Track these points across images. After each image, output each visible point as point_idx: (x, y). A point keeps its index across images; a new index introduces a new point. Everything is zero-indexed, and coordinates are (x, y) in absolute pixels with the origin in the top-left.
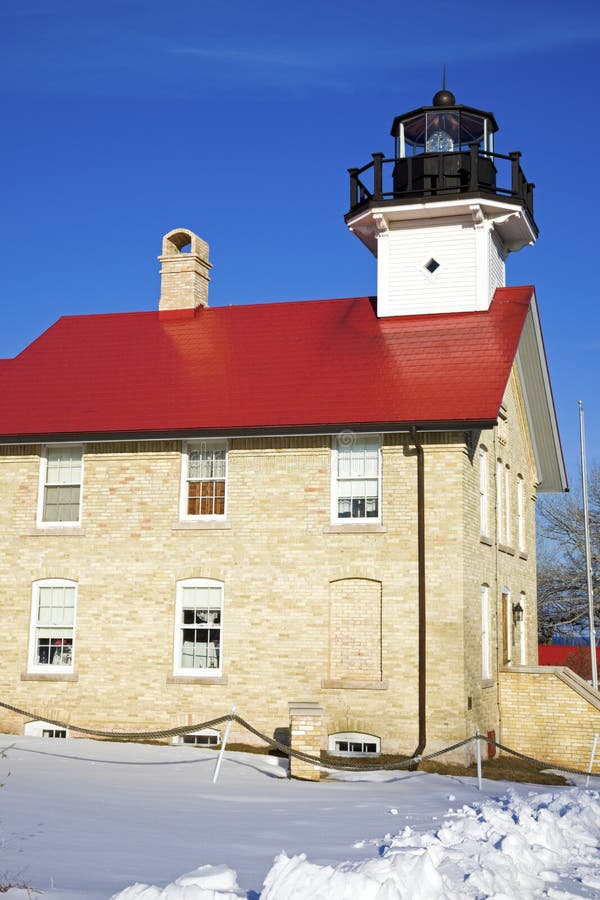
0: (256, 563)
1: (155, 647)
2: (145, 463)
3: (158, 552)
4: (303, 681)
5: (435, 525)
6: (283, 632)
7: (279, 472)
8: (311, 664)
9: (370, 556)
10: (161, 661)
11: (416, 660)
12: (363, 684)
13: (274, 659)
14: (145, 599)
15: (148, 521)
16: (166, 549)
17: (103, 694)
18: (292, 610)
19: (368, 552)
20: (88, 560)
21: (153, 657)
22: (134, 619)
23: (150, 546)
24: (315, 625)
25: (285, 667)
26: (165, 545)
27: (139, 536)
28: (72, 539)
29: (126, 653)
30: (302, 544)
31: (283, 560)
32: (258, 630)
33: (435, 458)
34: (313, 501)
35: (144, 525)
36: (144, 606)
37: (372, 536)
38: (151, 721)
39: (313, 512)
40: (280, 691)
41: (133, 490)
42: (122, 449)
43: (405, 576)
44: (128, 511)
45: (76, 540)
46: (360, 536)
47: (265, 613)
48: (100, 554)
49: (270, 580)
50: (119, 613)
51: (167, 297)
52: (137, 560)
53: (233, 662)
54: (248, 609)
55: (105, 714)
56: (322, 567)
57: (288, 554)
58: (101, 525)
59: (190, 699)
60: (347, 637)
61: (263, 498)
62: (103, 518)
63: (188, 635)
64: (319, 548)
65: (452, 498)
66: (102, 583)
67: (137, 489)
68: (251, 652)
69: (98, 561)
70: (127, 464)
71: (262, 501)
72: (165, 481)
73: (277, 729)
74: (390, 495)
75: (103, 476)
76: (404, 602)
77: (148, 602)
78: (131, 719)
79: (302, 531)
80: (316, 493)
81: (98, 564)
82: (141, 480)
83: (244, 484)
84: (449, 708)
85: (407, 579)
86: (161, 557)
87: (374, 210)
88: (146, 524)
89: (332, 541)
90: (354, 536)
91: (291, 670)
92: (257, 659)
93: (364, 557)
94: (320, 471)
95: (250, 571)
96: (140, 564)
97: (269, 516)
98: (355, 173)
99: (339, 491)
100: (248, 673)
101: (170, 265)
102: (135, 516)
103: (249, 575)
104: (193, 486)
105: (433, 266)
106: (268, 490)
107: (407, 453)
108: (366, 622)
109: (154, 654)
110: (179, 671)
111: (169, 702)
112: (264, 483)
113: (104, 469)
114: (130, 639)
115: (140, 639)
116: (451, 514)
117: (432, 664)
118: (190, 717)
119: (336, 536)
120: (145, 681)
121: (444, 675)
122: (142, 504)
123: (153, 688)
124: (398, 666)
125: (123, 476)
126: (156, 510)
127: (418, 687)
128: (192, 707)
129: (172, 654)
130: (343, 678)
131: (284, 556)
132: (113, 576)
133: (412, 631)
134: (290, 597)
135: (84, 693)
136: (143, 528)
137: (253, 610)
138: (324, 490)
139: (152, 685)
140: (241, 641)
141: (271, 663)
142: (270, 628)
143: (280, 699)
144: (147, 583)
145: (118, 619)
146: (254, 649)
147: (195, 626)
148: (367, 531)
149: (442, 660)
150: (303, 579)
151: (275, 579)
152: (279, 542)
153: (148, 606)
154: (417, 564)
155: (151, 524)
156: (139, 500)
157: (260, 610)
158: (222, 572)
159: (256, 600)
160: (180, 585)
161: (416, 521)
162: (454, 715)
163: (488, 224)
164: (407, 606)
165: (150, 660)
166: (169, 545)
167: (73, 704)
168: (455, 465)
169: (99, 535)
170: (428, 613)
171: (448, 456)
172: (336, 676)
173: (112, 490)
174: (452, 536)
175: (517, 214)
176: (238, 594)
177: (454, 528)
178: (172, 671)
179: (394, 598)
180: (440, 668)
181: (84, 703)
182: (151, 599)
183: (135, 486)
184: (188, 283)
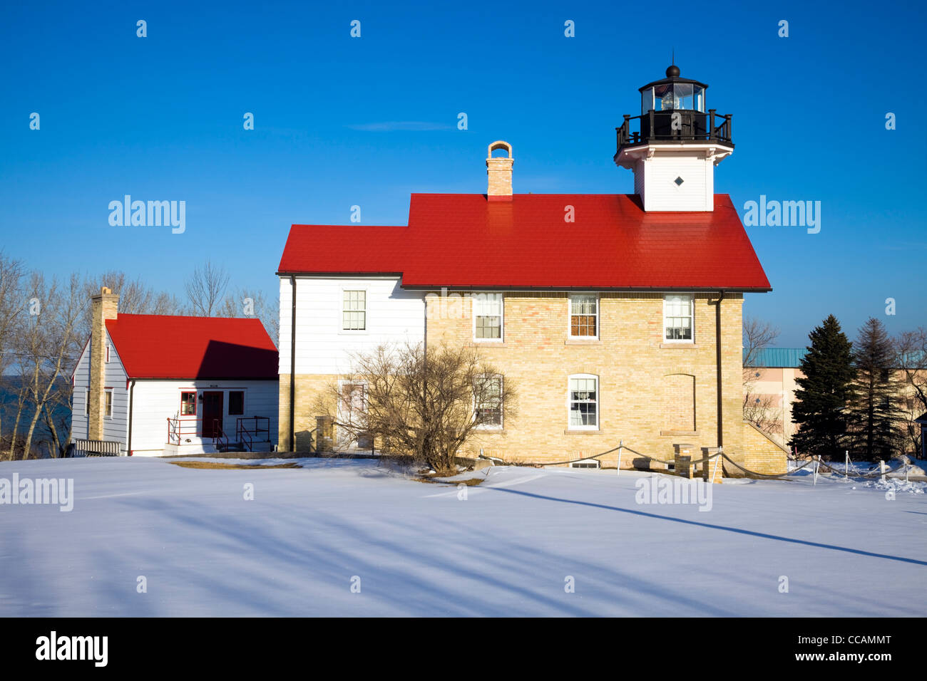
0: (618, 365)
1: (556, 414)
2: (545, 304)
3: (556, 358)
4: (650, 432)
5: (726, 345)
6: (636, 404)
7: (632, 312)
8: (654, 422)
9: (689, 362)
10: (561, 422)
11: (716, 419)
12: (686, 433)
13: (632, 420)
14: (549, 386)
15: (549, 339)
16: (560, 356)
17: (524, 441)
18: (642, 392)
19: (687, 359)
20: (510, 362)
21: (556, 420)
22: (542, 398)
23: (551, 354)
24: (655, 401)
25: (639, 424)
26: (560, 354)
27: (543, 348)
28: (499, 350)
29: (538, 417)
30: (647, 355)
31: (636, 363)
32: (622, 403)
33: (726, 306)
34: (653, 330)
35: (547, 342)
36: (549, 390)
37: (689, 350)
38: (557, 456)
39: (654, 336)
40: (636, 438)
41: (538, 321)
42: (530, 295)
43: (709, 373)
44: (535, 333)
45: (502, 350)
46: (682, 350)
47: (625, 393)
48: (518, 358)
49: (628, 375)
50: (533, 393)
51: (493, 187)
52: (542, 363)
53: (606, 422)
54: (614, 392)
55: (526, 453)
56: (659, 368)
57: (639, 360)
58: (518, 341)
59: (580, 443)
60: (674, 407)
61: (622, 327)
62: (519, 337)
63: (575, 407)
64: (658, 357)
65: (736, 330)
66: (520, 376)
67: (540, 320)
68: (617, 416)
69: (516, 363)
70: (533, 304)
71: (622, 329)
72: (559, 316)
73: (635, 459)
74: (700, 327)
75: (517, 311)
76: (708, 387)
77: (550, 388)
78: (544, 455)
79: (647, 347)
80: (655, 325)
81: (517, 365)
82: (543, 314)
83: (610, 318)
84: (735, 445)
85: (711, 375)
86: (558, 360)
87: (650, 146)
88: (548, 341)
89: (666, 353)
90: (678, 350)
91: (643, 426)
92: (621, 420)
93: (685, 362)
94: (658, 312)
95: (615, 370)
96: (544, 365)
97: (626, 338)
98: (627, 118)
99: (667, 324)
100: (616, 428)
101: (494, 165)
102: (541, 336)
103: (615, 372)
104: (574, 318)
105: (679, 181)
106: (625, 323)
107: (710, 303)
108: (685, 399)
109: (556, 418)
110: (571, 428)
111: (567, 445)
112: (623, 319)
113: (518, 307)
114: (541, 409)
115: (547, 409)
116: (735, 338)
117: (725, 421)
118: (581, 454)
119: (668, 350)
120: (551, 433)
121: (732, 427)
122: (544, 329)
123: (557, 437)
124: (706, 423)
125: (530, 312)
126: (555, 333)
127: (717, 434)
128: (582, 447)
129: (566, 417)
130: (672, 430)
131: (636, 361)
132: (527, 372)
133: (714, 403)
134: (641, 385)
135: (512, 441)
136: (546, 343)
137: (618, 392)
138: (659, 323)
139: (556, 435)
140: (610, 410)
141: (630, 422)
142: (628, 402)
143: (636, 442)
144: (550, 376)
145: (532, 397)
146: (619, 414)
147: (579, 401)
148: (686, 347)
149: (731, 419)
150: (648, 374)
151: (631, 375)
152: (633, 353)
153: (550, 390)
154: (716, 366)
155: (551, 341)
156: (542, 327)
157: (622, 392)
158: (597, 370)
159: (620, 386)
160: (570, 377)
161: (715, 342)
162: (738, 449)
163: (713, 158)
164: (710, 389)
165: (553, 421)
166: (563, 354)
167: (505, 447)
168: (738, 311)
169: (517, 347)
170: (723, 394)
171: (734, 306)
172: (667, 428)
173: (524, 320)
174: (736, 351)
175: (731, 153)
176: (608, 383)
177: (737, 347)
178: (567, 428)
179: (703, 385)
180: (730, 423)
181: (512, 446)
182: (553, 386)
183: (540, 318)
184: (507, 178)
